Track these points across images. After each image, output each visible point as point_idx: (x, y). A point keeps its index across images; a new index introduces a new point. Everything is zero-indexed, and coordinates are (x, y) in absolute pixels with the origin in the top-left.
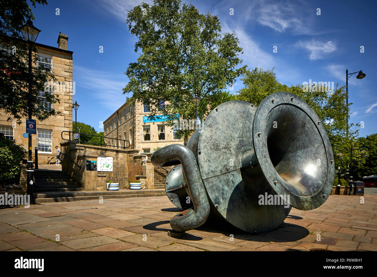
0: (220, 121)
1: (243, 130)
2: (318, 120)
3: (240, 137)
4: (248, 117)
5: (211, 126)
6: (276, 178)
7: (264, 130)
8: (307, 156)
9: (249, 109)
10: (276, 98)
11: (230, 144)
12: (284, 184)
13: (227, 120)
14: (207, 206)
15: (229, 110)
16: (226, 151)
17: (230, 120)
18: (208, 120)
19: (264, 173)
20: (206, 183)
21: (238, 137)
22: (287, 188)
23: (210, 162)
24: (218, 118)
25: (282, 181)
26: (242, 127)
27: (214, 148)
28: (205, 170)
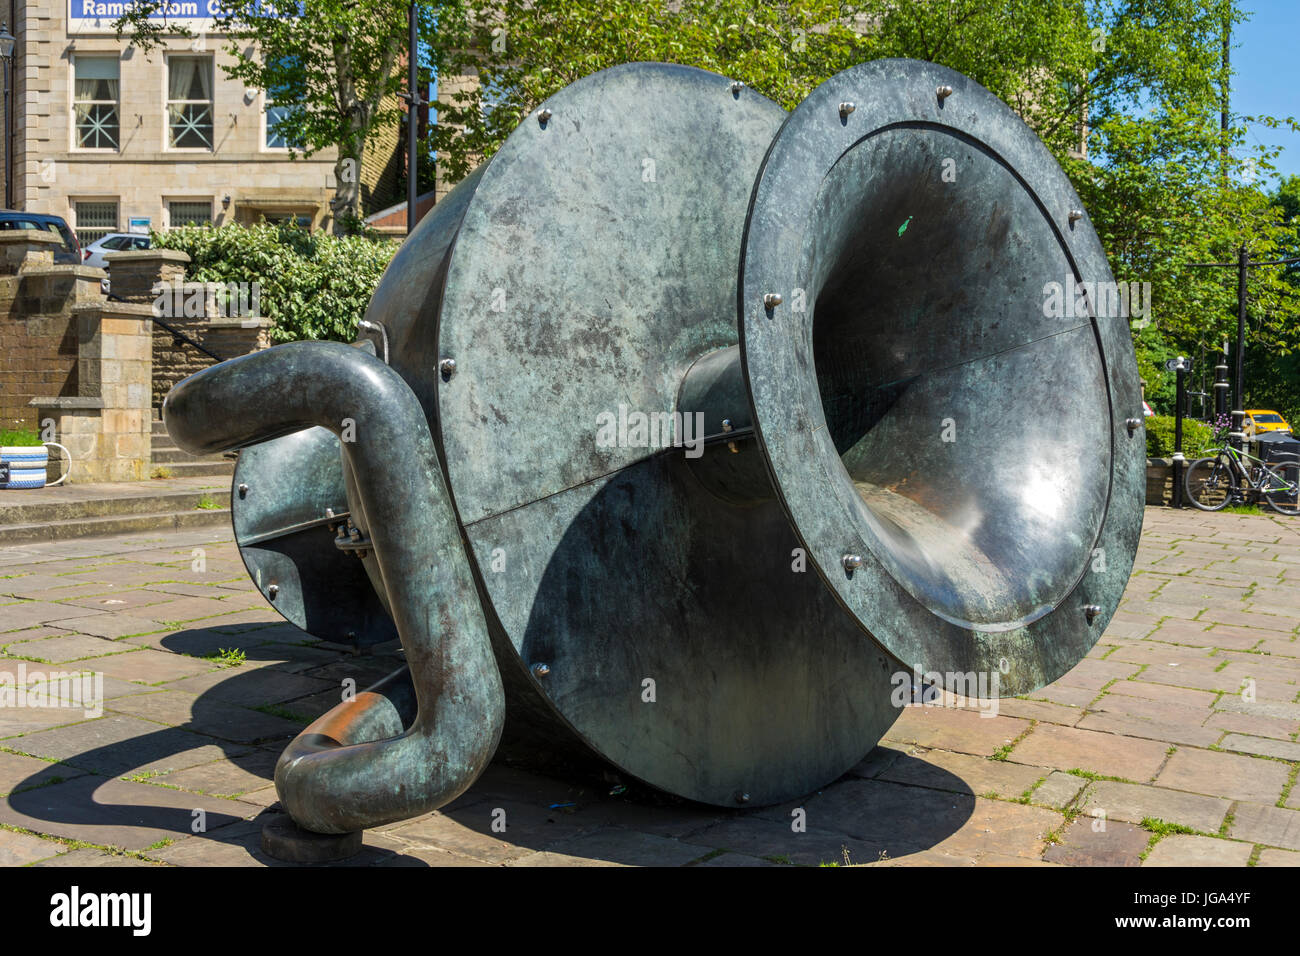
0: (564, 183)
1: (689, 233)
2: (1071, 206)
3: (670, 273)
4: (716, 157)
5: (514, 215)
6: (857, 537)
7: (799, 275)
8: (1015, 392)
9: (720, 111)
10: (861, 94)
11: (614, 312)
12: (894, 565)
13: (602, 177)
14: (491, 696)
15: (611, 119)
16: (594, 354)
17: (618, 178)
18: (493, 182)
19: (797, 517)
20: (479, 542)
21: (659, 275)
22: (909, 586)
23: (505, 421)
24: (549, 166)
25: (885, 549)
26: (681, 217)
27: (528, 343)
28: (475, 467)
